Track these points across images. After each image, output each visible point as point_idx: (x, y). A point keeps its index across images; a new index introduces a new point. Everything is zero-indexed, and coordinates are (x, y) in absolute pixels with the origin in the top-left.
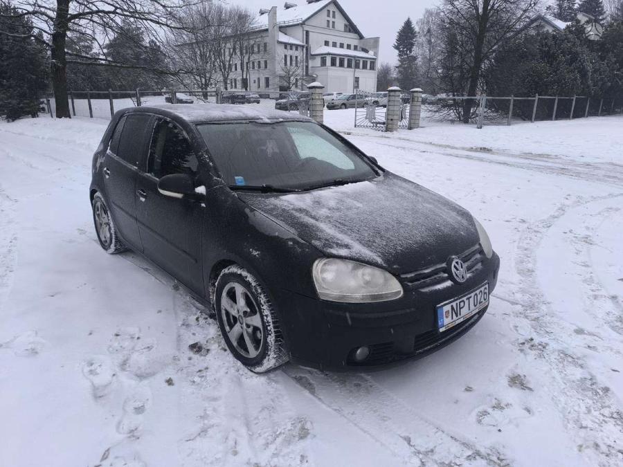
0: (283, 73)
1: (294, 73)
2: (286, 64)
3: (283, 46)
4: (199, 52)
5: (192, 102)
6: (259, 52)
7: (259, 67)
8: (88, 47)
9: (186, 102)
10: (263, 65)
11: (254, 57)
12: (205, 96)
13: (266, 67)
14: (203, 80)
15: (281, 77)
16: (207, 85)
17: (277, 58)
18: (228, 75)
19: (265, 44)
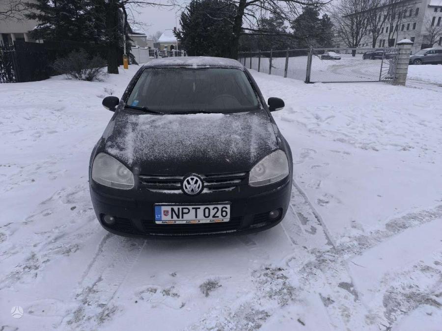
0: (427, 33)
1: (438, 32)
2: (433, 24)
3: (433, 10)
4: (356, 20)
5: (340, 59)
6: (410, 15)
7: (408, 29)
8: (281, 23)
9: (335, 59)
10: (411, 27)
11: (405, 21)
12: (354, 53)
13: (414, 28)
14: (355, 42)
15: (425, 36)
16: (356, 45)
17: (425, 21)
18: (377, 37)
19: (418, 9)
